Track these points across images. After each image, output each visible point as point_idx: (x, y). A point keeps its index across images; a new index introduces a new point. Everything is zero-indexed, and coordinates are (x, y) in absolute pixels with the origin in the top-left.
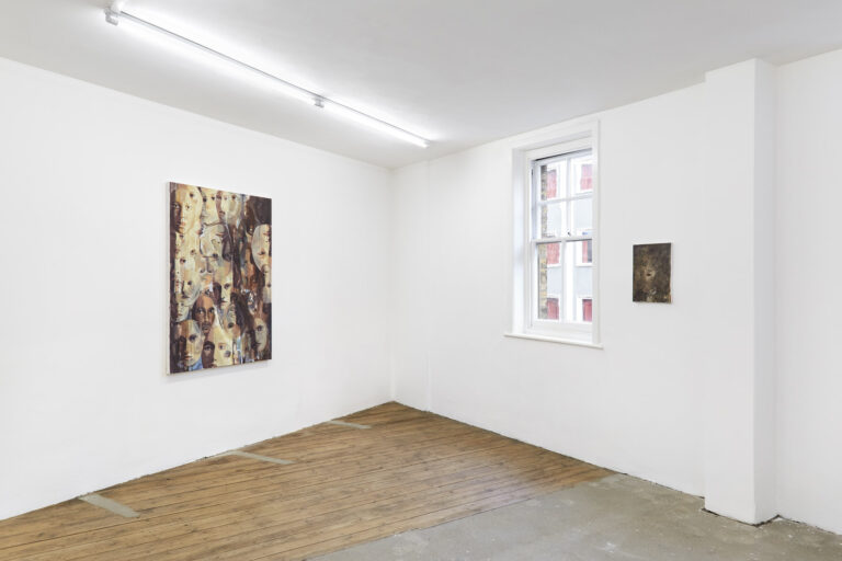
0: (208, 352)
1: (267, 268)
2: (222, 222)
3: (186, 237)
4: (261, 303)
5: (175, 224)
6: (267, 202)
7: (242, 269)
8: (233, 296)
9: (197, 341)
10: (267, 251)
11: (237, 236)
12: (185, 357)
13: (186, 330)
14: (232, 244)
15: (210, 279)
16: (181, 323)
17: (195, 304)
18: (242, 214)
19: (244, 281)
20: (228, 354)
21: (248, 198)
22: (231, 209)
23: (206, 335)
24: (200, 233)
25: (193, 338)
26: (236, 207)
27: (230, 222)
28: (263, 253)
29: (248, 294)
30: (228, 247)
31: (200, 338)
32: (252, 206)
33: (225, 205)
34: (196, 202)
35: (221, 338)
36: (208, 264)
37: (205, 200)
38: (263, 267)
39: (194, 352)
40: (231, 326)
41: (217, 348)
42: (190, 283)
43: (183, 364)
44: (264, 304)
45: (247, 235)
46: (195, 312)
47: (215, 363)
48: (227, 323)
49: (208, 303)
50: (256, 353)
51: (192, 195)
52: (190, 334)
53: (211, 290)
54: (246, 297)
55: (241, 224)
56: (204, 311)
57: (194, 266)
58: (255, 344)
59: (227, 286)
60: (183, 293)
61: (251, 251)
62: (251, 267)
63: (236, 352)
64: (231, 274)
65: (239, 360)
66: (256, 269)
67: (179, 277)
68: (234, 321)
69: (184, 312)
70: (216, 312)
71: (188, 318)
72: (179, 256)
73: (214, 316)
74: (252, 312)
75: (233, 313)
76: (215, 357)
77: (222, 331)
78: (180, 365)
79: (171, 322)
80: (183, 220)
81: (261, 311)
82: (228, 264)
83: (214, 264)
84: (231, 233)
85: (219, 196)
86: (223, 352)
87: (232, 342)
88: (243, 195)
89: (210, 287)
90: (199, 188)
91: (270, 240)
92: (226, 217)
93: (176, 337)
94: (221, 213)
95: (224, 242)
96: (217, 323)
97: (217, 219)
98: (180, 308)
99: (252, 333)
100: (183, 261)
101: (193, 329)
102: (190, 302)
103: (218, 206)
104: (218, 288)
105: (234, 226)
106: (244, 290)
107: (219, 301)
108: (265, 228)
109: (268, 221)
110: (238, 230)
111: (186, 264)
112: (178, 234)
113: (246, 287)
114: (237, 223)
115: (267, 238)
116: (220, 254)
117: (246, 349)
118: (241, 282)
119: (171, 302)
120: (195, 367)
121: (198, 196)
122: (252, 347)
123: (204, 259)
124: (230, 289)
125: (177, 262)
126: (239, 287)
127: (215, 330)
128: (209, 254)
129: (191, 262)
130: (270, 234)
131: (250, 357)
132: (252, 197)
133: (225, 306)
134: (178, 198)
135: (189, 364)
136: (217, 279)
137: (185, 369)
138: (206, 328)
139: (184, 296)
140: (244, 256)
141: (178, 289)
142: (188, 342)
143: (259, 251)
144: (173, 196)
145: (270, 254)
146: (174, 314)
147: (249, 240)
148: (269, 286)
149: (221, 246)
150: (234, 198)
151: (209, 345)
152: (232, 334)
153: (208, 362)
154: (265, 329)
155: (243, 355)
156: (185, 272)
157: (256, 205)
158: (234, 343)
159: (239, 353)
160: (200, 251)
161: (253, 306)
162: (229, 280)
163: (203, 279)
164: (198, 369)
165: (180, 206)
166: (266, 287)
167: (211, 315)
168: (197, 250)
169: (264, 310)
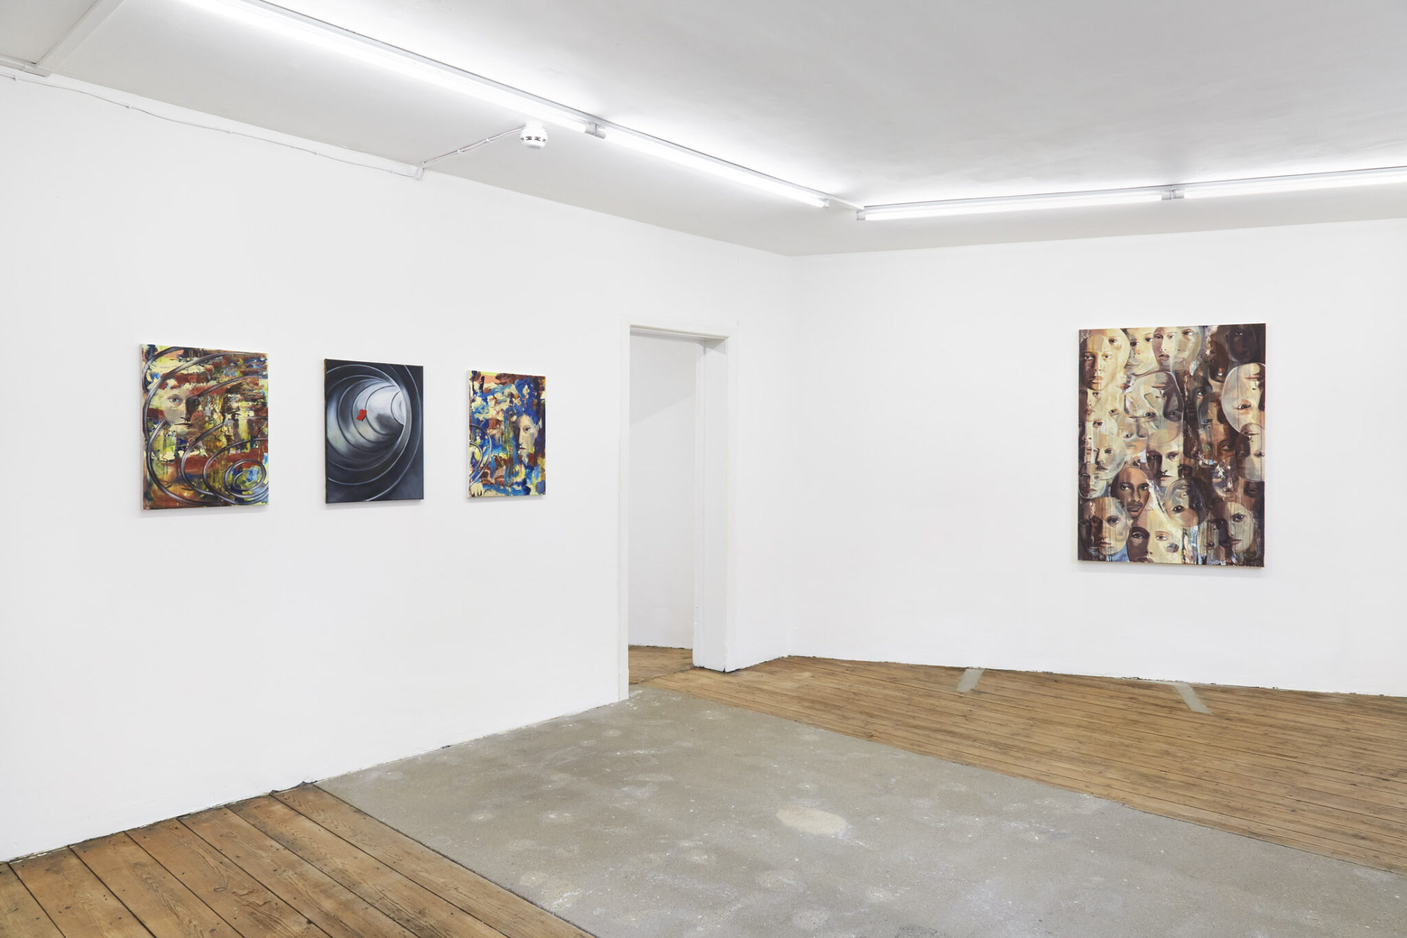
0: (1137, 541)
1: (1254, 429)
2: (1163, 369)
3: (1102, 394)
4: (1242, 481)
5: (1087, 378)
6: (1258, 331)
7: (1201, 432)
8: (1183, 469)
9: (1119, 526)
10: (1255, 403)
11: (1189, 385)
12: (1100, 542)
13: (1101, 509)
14: (1181, 398)
15: (1142, 444)
16: (1094, 500)
17: (1117, 478)
18: (1202, 354)
19: (1206, 448)
20: (1175, 548)
21: (1214, 329)
22: (1181, 349)
23: (1135, 518)
24: (1126, 387)
25: (1112, 520)
26: (1191, 345)
27: (1178, 368)
28: (1245, 406)
29: (1214, 466)
30: (1175, 402)
31: (1124, 522)
32: (1222, 340)
33: (1168, 346)
34: (1118, 348)
35: (1161, 524)
36: (1139, 427)
37: (1133, 344)
38: (1245, 427)
39: (1115, 538)
40: (1179, 509)
41: (1153, 539)
42: (1108, 451)
43: (1098, 550)
44: (1247, 484)
45: (1212, 382)
46: (1116, 488)
47: (1149, 556)
48: (1170, 505)
49: (1137, 477)
50: (1229, 554)
51: (1112, 341)
52: (1108, 515)
53: (1144, 460)
54: (1210, 471)
55: (1200, 367)
56: (1131, 487)
57: (1115, 430)
58: (1227, 541)
59: (1172, 455)
60: (1097, 463)
61: (1219, 404)
62: (1221, 428)
63: (1188, 547)
64: (1181, 439)
65: (1195, 559)
66: (1230, 431)
67: (1091, 443)
68: (1184, 502)
69: (1098, 486)
70: (1151, 490)
71: (1105, 494)
72: (1092, 417)
73: (1148, 495)
74: (1220, 493)
75: (1183, 492)
76: (1150, 548)
77: (1163, 516)
78: (1092, 551)
79: (1080, 498)
80: (1098, 374)
81: (1240, 492)
82: (1176, 424)
83: (1149, 427)
84: (1181, 383)
85: (1159, 334)
86: (1163, 545)
87: (1180, 533)
88: (1204, 327)
89: (1143, 456)
90: (1125, 330)
91: (1262, 386)
92: (1171, 361)
93: (1087, 517)
94: (1162, 357)
95: (1168, 396)
96: (1153, 503)
97: (1154, 365)
98: (1092, 482)
99: (1221, 523)
100: (1098, 423)
101: (1112, 507)
102: (1108, 475)
103: (1157, 349)
104: (1155, 458)
105: (1186, 373)
106: (1204, 461)
107: (1158, 476)
108: (1253, 368)
109: (1258, 356)
110: (1195, 377)
111: (1102, 428)
112: (1090, 392)
113: (1210, 456)
114: (1192, 368)
115: (1254, 384)
116: (1159, 412)
117: (1209, 545)
118: (1200, 450)
119: (1080, 473)
120: (1114, 558)
121: (1122, 341)
122: (1221, 543)
123: (1132, 420)
124: (1177, 459)
125: (1089, 426)
126: (1195, 457)
127: (1150, 513)
128: (1140, 413)
129: (1110, 425)
130: (1261, 377)
131: (1217, 557)
132: (1221, 328)
133: (1166, 483)
134: (1090, 347)
135: (1107, 552)
136: (1153, 445)
137: (1100, 558)
138: (1135, 509)
139: (1099, 466)
140: (1205, 412)
141: (1091, 459)
142: (1105, 525)
143: (1238, 403)
144: (1083, 346)
145: (1262, 406)
146: (1084, 488)
147: (1215, 390)
148: (1260, 455)
149: (1161, 401)
150: (1186, 333)
151: (1139, 532)
152: (1181, 522)
153: (1137, 553)
154: (1249, 522)
155: (1202, 552)
156: (1101, 438)
157: (1230, 339)
158: (1185, 533)
159: (1195, 549)
160: (1126, 410)
161: (1223, 484)
162: (1177, 445)
163: (1129, 446)
164: (1120, 560)
165: (1094, 357)
166: (1252, 457)
167: (1143, 493)
168: (1121, 409)
169: (1247, 491)
